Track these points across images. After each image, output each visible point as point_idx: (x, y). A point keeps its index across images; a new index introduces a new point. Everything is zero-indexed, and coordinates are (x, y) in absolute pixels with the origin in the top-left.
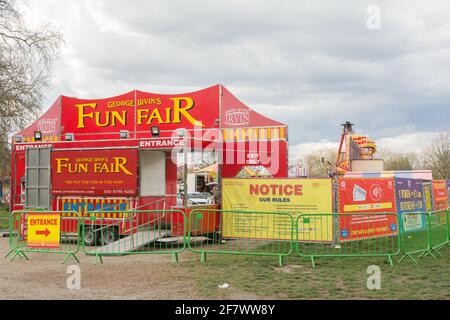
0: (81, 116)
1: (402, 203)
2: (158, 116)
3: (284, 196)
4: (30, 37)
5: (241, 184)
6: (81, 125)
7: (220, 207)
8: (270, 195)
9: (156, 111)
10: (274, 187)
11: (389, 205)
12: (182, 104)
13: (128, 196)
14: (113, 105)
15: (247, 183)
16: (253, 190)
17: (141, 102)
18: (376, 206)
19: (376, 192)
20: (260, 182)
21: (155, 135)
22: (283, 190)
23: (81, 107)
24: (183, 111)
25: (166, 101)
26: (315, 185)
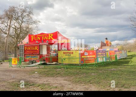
0: (32, 38)
1: (98, 56)
2: (46, 38)
3: (70, 54)
4: (34, 22)
5: (62, 52)
6: (32, 40)
7: (58, 57)
8: (67, 54)
9: (46, 37)
10: (68, 52)
11: (94, 56)
12: (51, 35)
13: (38, 54)
14: (38, 36)
15: (63, 51)
16: (64, 53)
17: (43, 35)
18: (91, 56)
19: (91, 53)
20: (65, 51)
21: (42, 42)
22: (70, 53)
23: (32, 36)
24: (51, 37)
25: (48, 35)
26: (76, 52)
